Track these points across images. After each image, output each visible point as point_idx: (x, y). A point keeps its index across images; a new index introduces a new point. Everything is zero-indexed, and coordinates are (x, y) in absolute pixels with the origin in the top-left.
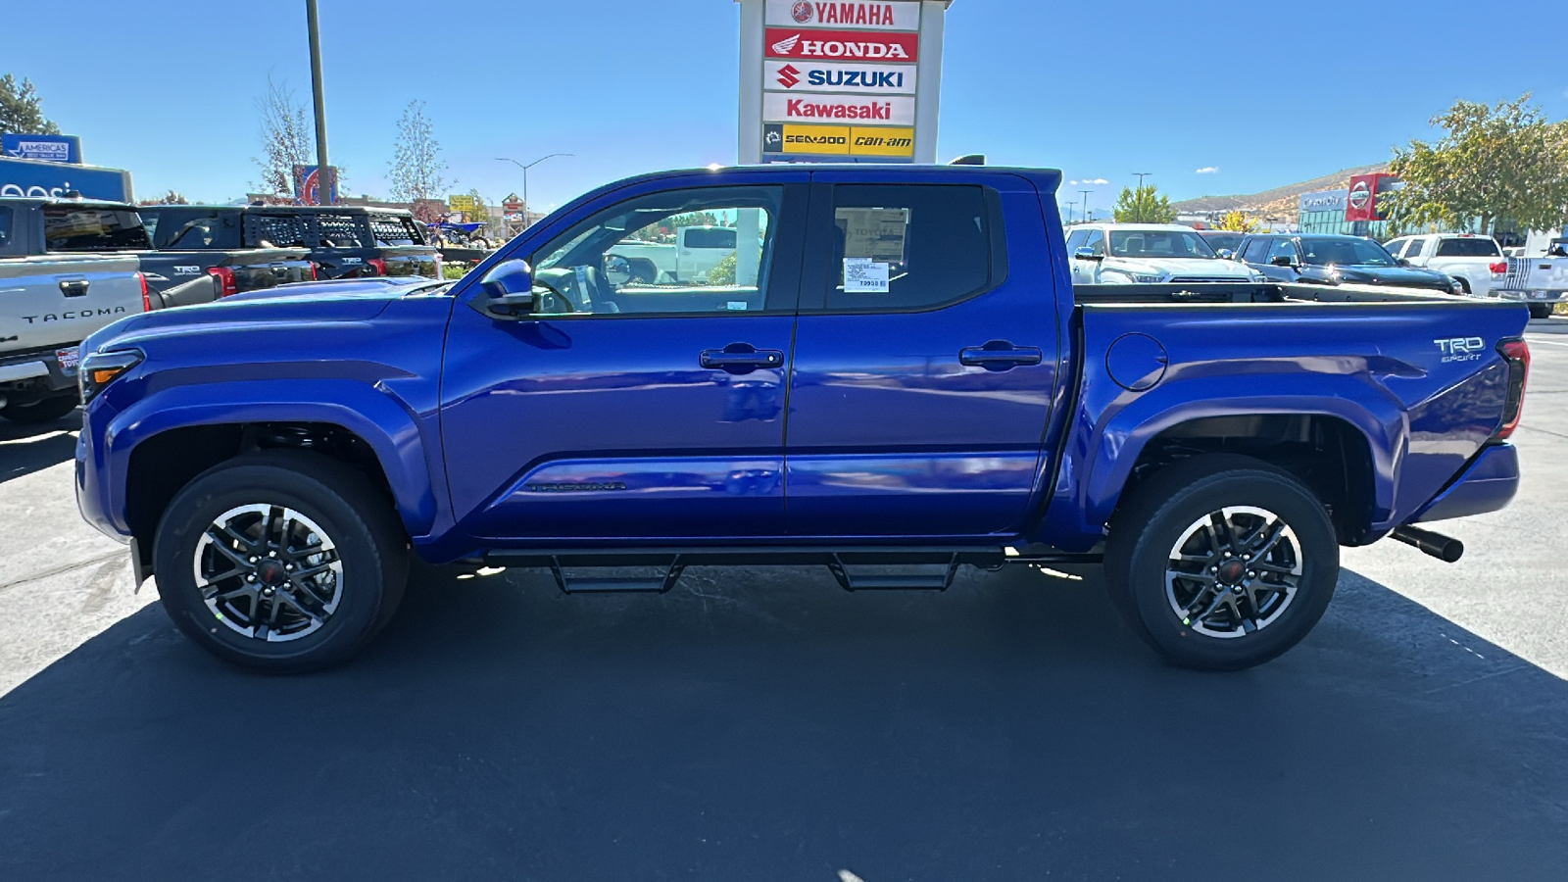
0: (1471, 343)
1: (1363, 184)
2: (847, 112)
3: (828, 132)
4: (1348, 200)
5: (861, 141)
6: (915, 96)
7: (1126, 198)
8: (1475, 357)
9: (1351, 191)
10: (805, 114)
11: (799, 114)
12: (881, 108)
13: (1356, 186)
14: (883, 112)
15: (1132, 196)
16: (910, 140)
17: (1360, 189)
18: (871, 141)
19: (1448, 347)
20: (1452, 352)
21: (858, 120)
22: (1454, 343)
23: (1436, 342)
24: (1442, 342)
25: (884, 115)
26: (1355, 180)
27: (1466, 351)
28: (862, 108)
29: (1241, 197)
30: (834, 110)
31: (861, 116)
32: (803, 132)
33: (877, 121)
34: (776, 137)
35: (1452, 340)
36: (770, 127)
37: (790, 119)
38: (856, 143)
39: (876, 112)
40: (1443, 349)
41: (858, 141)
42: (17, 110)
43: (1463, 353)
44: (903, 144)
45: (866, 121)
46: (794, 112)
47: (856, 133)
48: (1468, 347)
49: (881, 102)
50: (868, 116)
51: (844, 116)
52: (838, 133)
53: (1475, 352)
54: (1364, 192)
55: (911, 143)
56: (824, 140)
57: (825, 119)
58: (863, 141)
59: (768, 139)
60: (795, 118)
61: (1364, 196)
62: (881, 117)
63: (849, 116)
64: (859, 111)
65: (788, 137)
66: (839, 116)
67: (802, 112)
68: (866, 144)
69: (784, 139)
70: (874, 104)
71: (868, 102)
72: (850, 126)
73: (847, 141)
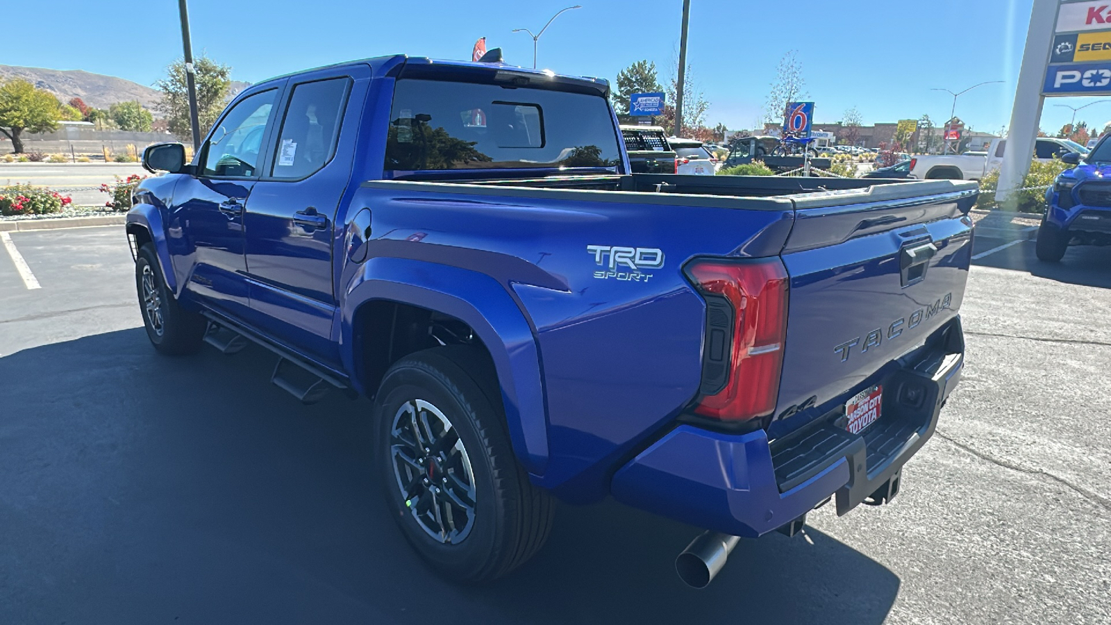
0: (645, 257)
8: (642, 279)
10: (1108, 20)
11: (1100, 21)
19: (606, 258)
20: (611, 265)
22: (616, 252)
23: (589, 247)
24: (599, 248)
27: (633, 267)
32: (1103, 39)
35: (615, 248)
36: (1062, 38)
37: (1088, 27)
40: (597, 259)
42: (645, 80)
43: (627, 269)
48: (637, 261)
53: (645, 271)
59: (1058, 50)
65: (1082, 46)
67: (1105, 19)
69: (1078, 48)
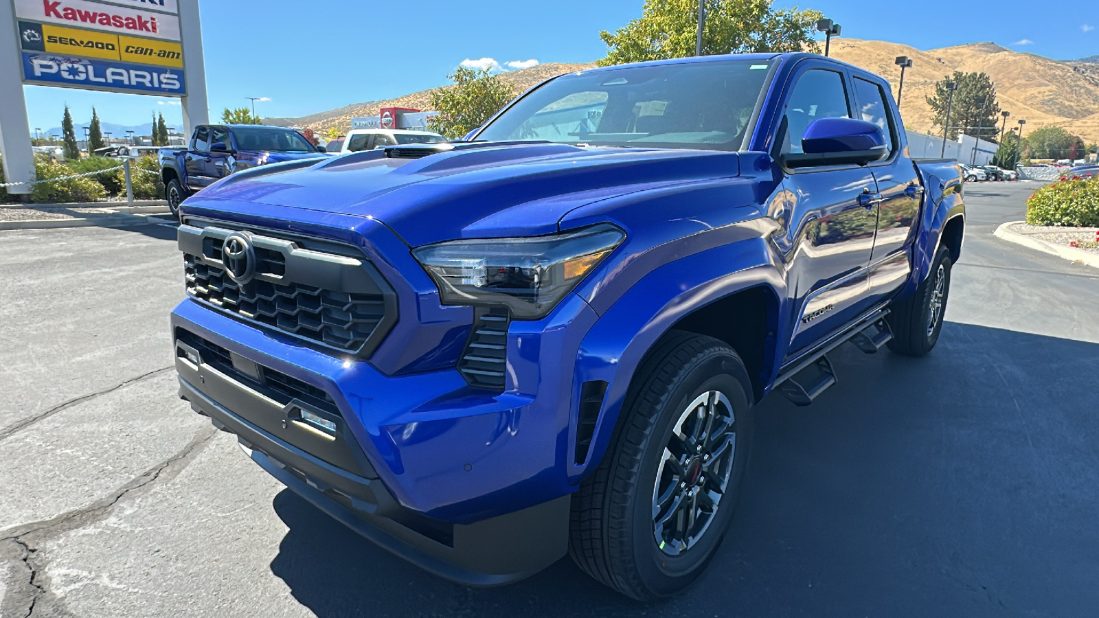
1: (387, 113)
2: (112, 21)
3: (96, 38)
4: (381, 122)
5: (131, 49)
6: (178, 15)
7: (228, 117)
9: (382, 117)
10: (66, 16)
11: (58, 15)
12: (147, 22)
13: (384, 115)
14: (149, 25)
15: (232, 115)
16: (179, 54)
17: (386, 116)
18: (143, 51)
21: (124, 30)
25: (151, 29)
26: (383, 111)
28: (127, 19)
29: (292, 119)
30: (98, 18)
31: (128, 27)
32: (68, 34)
33: (144, 33)
34: (34, 36)
36: (24, 25)
37: (47, 19)
38: (127, 51)
39: (143, 25)
41: (128, 48)
44: (173, 57)
45: (132, 31)
46: (52, 13)
47: (125, 42)
49: (146, 16)
50: (135, 27)
51: (109, 23)
52: (106, 39)
54: (389, 118)
55: (181, 56)
56: (91, 44)
57: (88, 24)
58: (134, 50)
60: (53, 18)
61: (390, 121)
62: (147, 29)
63: (115, 25)
64: (125, 22)
65: (49, 37)
66: (104, 24)
68: (136, 52)
69: (46, 39)
70: (139, 18)
71: (134, 14)
72: (118, 34)
73: (116, 47)
